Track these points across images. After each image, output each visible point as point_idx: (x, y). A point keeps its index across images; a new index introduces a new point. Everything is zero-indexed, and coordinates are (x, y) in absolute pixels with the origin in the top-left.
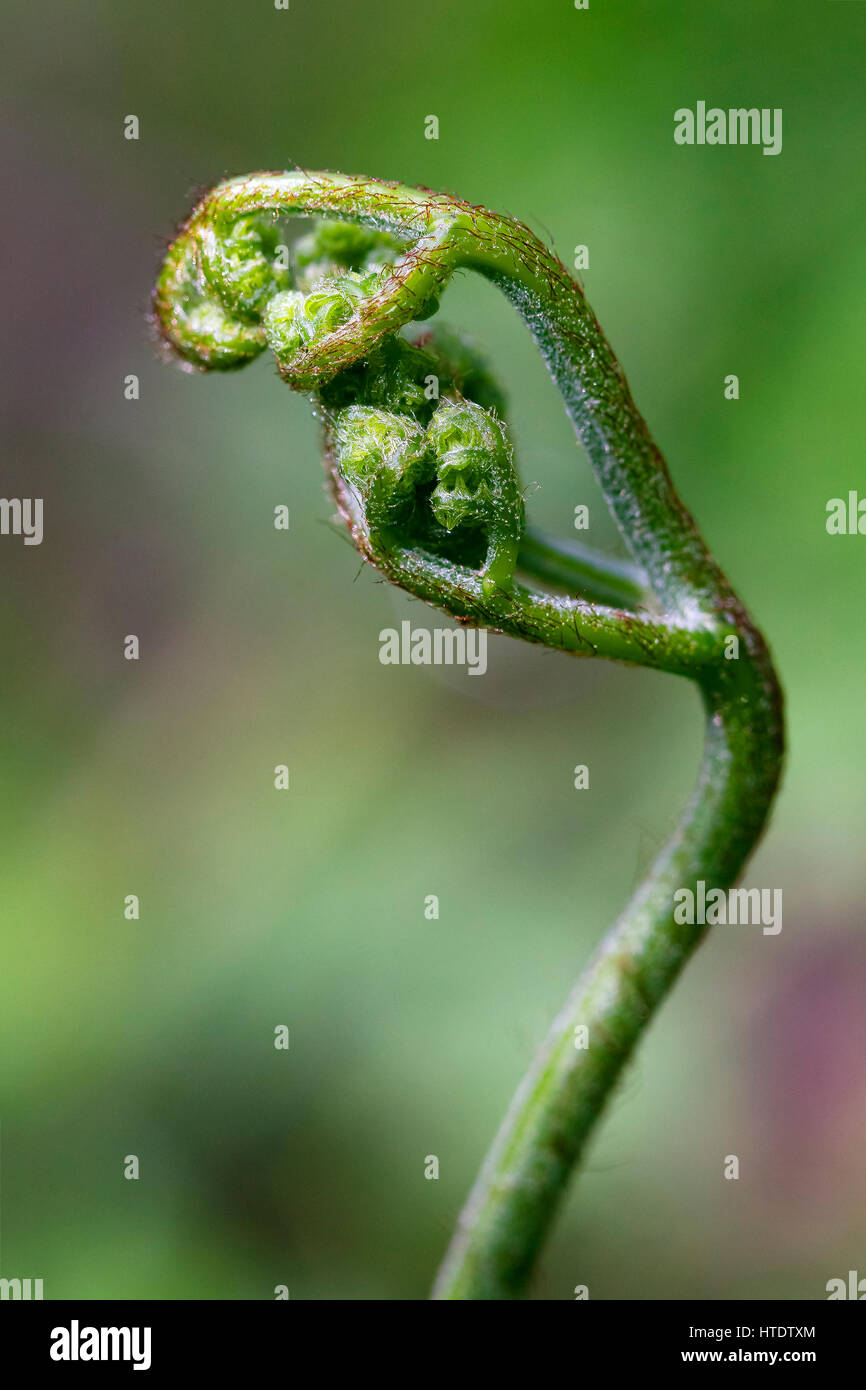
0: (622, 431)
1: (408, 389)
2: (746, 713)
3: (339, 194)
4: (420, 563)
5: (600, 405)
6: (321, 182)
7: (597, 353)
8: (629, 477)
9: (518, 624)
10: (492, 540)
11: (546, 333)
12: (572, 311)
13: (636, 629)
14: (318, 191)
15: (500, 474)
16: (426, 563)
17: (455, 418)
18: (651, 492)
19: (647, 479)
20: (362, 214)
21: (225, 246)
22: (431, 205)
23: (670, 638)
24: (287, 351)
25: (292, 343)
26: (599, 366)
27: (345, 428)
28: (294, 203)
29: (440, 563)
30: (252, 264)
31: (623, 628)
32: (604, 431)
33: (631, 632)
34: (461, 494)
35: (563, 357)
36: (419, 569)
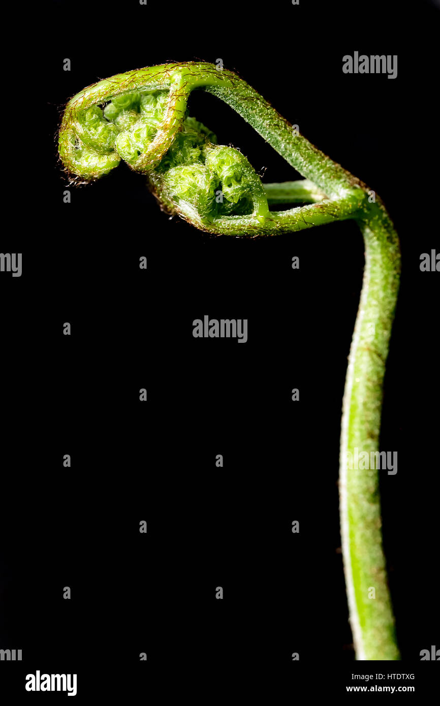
0: (283, 129)
1: (192, 152)
2: (380, 222)
3: (126, 83)
4: (228, 222)
5: (270, 122)
6: (116, 81)
7: (260, 101)
8: (293, 146)
9: (280, 229)
10: (254, 198)
11: (236, 103)
12: (244, 88)
13: (326, 209)
14: (116, 85)
15: (248, 170)
16: (230, 221)
17: (219, 156)
18: (304, 149)
19: (301, 144)
20: (139, 87)
21: (86, 126)
22: (167, 70)
23: (340, 205)
24: (132, 159)
25: (134, 154)
26: (264, 106)
27: (172, 180)
28: (108, 95)
29: (235, 219)
30: (100, 129)
31: (321, 211)
32: (276, 132)
33: (324, 211)
34: (236, 186)
35: (247, 109)
36: (229, 225)
